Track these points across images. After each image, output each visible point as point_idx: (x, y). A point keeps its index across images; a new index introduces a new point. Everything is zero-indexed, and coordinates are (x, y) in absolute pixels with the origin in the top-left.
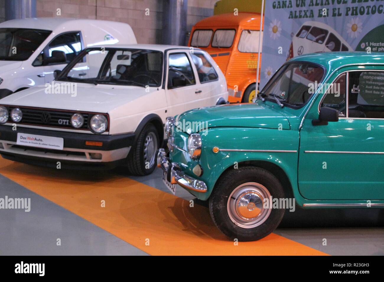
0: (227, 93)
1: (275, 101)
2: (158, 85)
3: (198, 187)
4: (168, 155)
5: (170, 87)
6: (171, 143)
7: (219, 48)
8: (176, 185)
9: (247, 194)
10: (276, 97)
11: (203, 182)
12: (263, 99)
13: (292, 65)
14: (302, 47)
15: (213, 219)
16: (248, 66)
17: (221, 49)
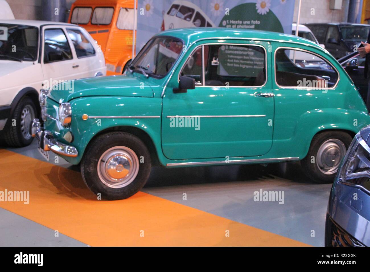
0: (105, 67)
1: (141, 72)
2: (34, 59)
3: (69, 152)
4: (42, 126)
5: (46, 62)
6: (44, 113)
7: (99, 26)
8: (49, 152)
9: (116, 157)
10: (142, 68)
11: (74, 147)
12: (131, 71)
13: (157, 39)
14: (172, 24)
15: (85, 181)
16: (127, 42)
17: (101, 26)
